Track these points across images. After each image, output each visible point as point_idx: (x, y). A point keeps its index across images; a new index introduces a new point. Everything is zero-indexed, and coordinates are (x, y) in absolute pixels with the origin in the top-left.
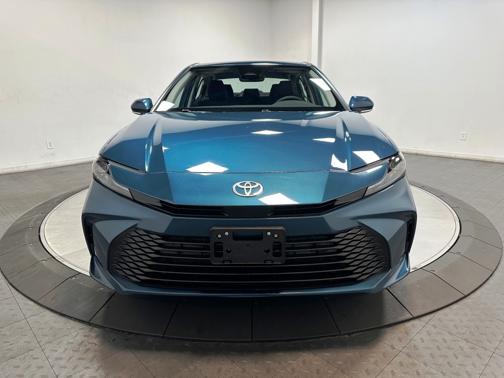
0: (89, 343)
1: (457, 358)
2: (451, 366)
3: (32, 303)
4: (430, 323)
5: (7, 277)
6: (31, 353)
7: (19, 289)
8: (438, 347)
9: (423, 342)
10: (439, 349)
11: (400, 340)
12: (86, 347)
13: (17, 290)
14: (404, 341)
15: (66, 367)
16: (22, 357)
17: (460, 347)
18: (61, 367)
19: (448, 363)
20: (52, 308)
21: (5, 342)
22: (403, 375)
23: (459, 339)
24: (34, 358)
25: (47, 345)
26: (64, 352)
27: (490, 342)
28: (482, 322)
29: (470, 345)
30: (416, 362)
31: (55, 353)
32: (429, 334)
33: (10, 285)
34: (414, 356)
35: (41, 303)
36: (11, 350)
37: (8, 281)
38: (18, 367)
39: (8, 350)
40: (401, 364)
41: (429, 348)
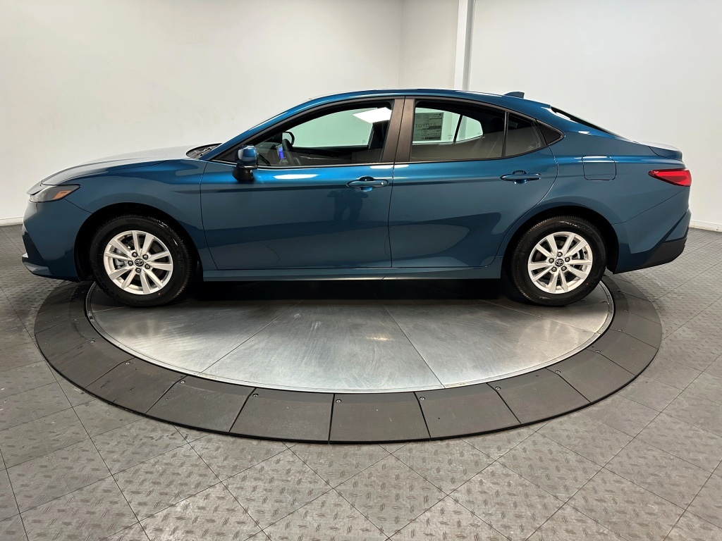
0: (145, 437)
1: (559, 471)
2: (549, 479)
3: (79, 390)
4: (540, 431)
5: (49, 359)
6: (80, 445)
7: (63, 373)
8: (540, 457)
9: (525, 452)
10: (541, 461)
11: (499, 449)
12: (141, 441)
13: (61, 374)
14: (502, 450)
15: (119, 461)
16: (70, 448)
17: (567, 459)
18: (114, 461)
19: (547, 476)
20: (103, 397)
21: (50, 432)
22: (492, 485)
23: (568, 451)
24: (84, 451)
25: (98, 437)
26: (117, 445)
27: (603, 457)
28: (602, 434)
29: (579, 457)
30: (511, 472)
31: (107, 446)
32: (535, 443)
33: (52, 369)
34: (510, 466)
35: (90, 391)
36: (58, 440)
37: (50, 364)
38: (67, 458)
39: (54, 440)
40: (493, 474)
41: (530, 459)
